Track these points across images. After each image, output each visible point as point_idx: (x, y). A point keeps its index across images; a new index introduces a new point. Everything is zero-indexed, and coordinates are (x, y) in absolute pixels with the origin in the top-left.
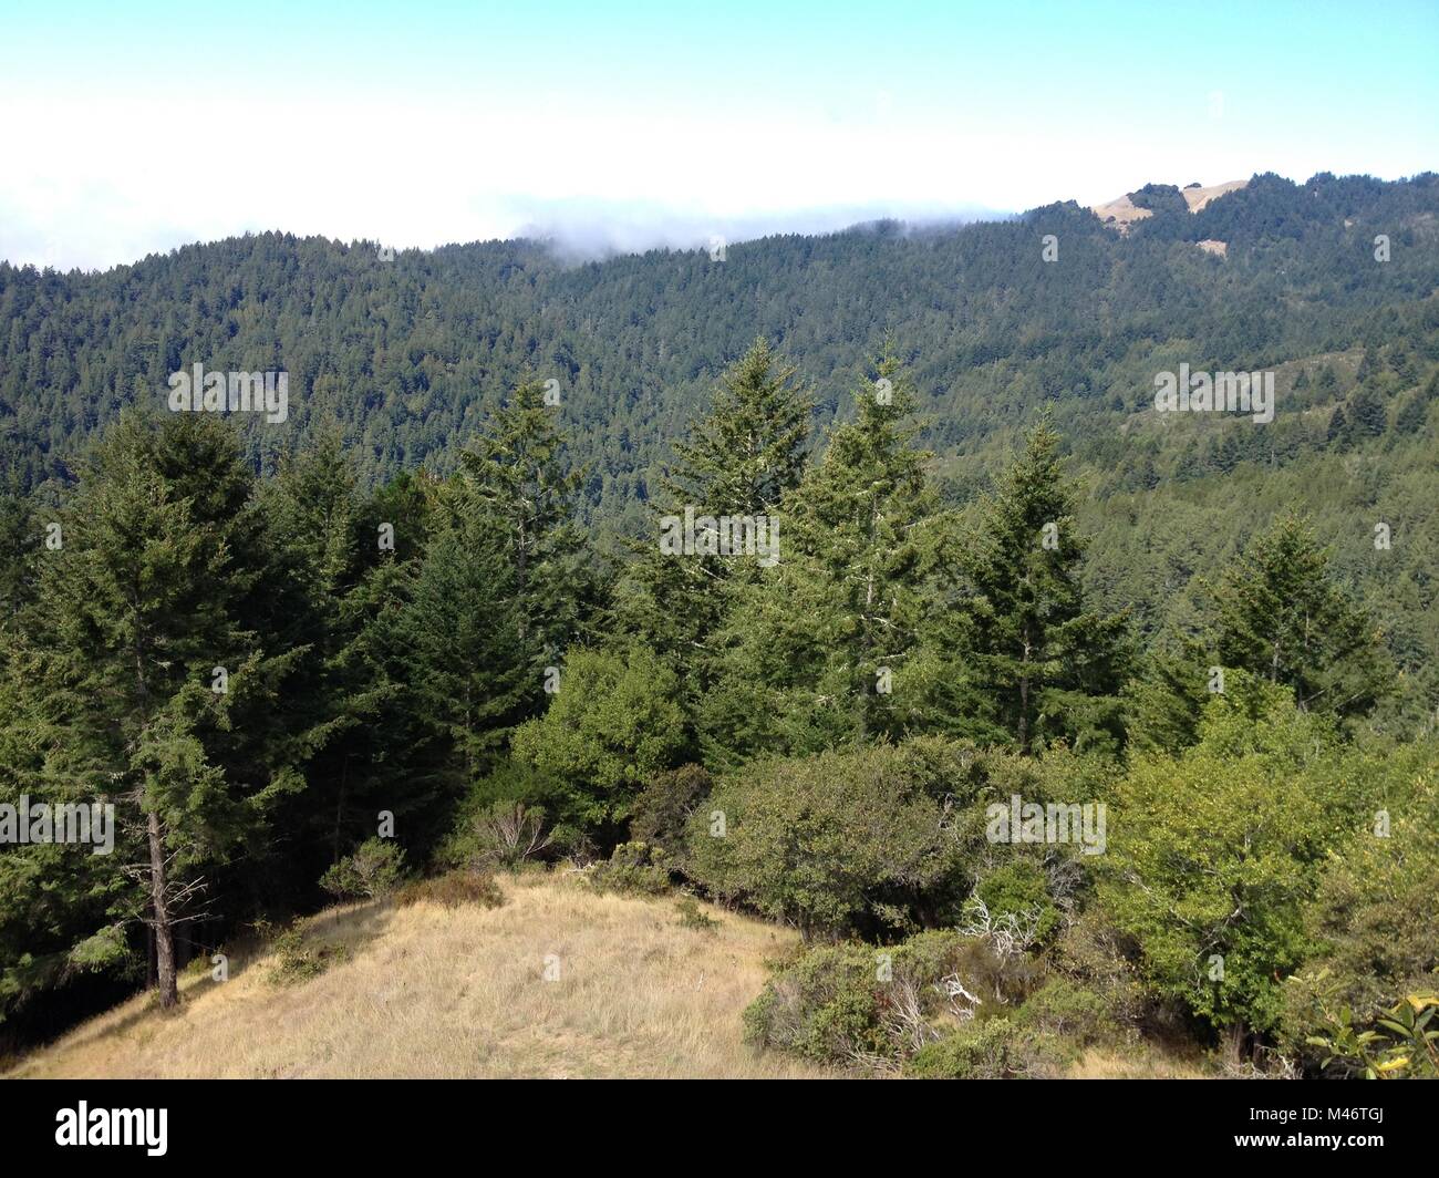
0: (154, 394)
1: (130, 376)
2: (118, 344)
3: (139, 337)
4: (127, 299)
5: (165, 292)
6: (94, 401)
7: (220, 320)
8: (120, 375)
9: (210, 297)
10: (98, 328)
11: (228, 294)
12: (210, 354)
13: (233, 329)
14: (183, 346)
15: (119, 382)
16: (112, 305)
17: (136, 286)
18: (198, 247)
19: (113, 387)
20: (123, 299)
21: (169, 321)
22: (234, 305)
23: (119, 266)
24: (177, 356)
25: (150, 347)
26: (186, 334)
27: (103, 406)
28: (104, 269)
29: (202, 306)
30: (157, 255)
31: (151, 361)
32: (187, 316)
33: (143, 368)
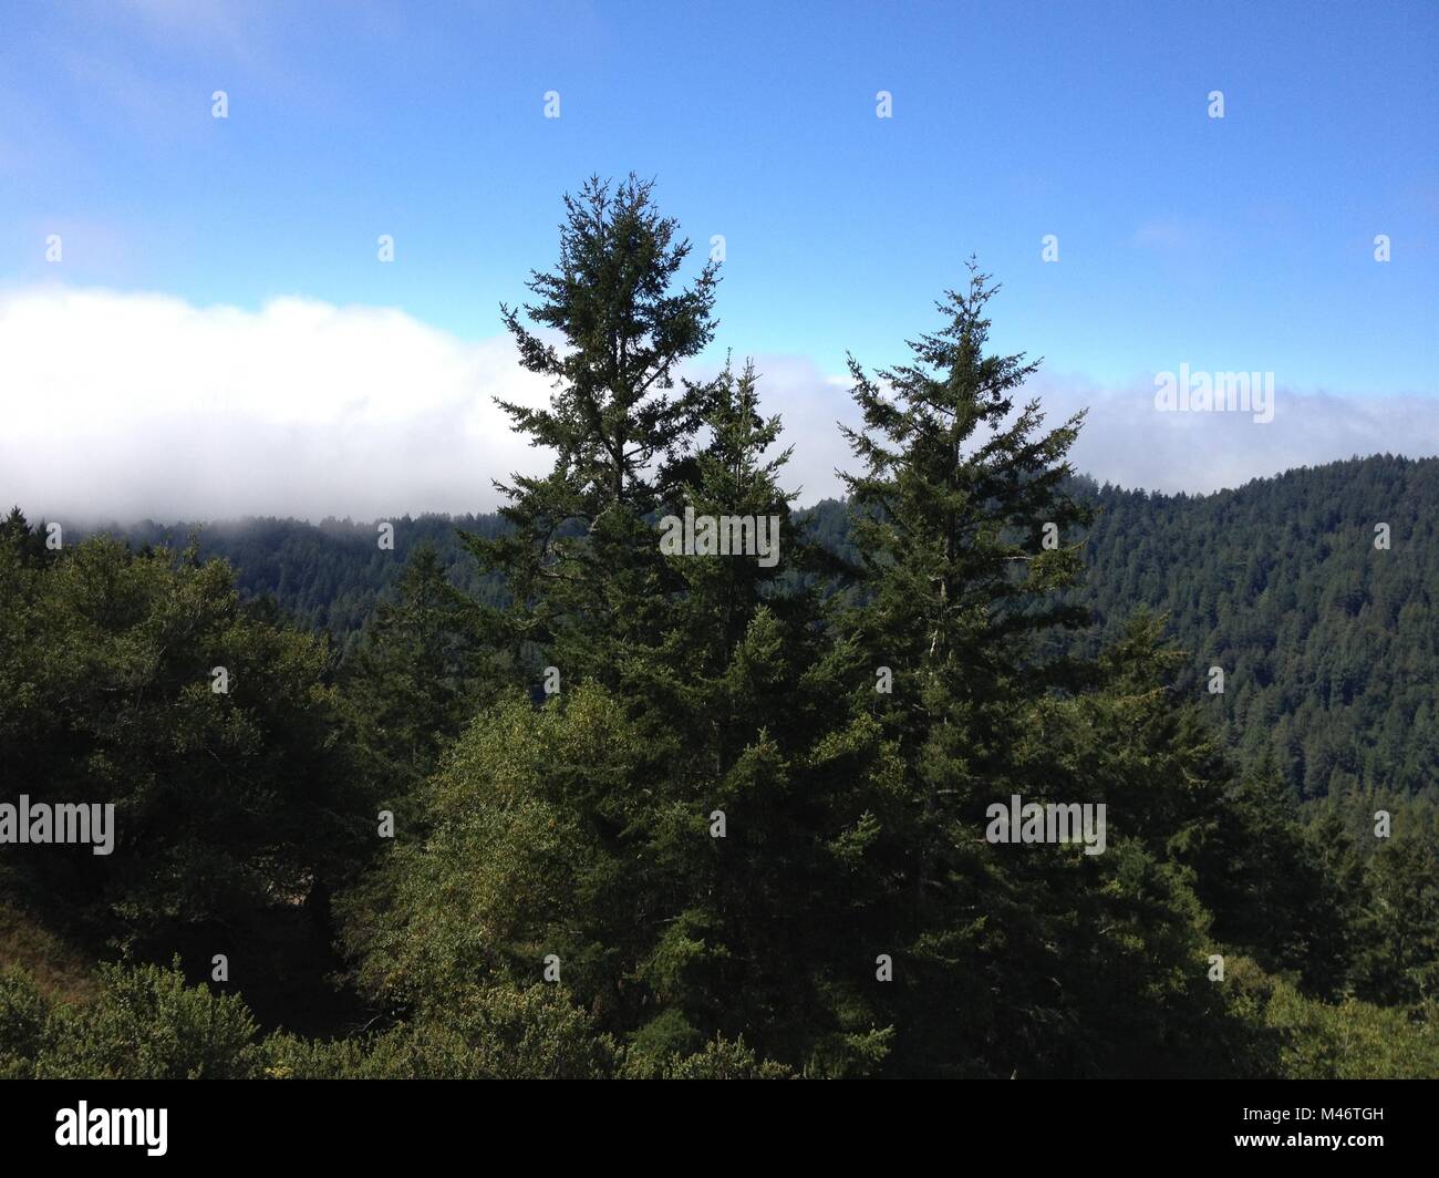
0: (1235, 613)
1: (1214, 594)
2: (1209, 563)
3: (1230, 557)
4: (1225, 521)
5: (1262, 515)
6: (1178, 615)
7: (1312, 543)
8: (1205, 592)
9: (1306, 522)
10: (1193, 547)
11: (1325, 519)
12: (1297, 576)
13: (1326, 552)
14: (1271, 568)
15: (1202, 599)
16: (1210, 526)
17: (1235, 509)
18: (1302, 471)
19: (1197, 604)
20: (1221, 521)
21: (1260, 542)
22: (1331, 528)
23: (1224, 491)
24: (1264, 577)
25: (1239, 568)
26: (1276, 556)
27: (1185, 621)
28: (1207, 493)
29: (1296, 529)
30: (1261, 480)
31: (1238, 580)
32: (1279, 538)
33: (1230, 586)
